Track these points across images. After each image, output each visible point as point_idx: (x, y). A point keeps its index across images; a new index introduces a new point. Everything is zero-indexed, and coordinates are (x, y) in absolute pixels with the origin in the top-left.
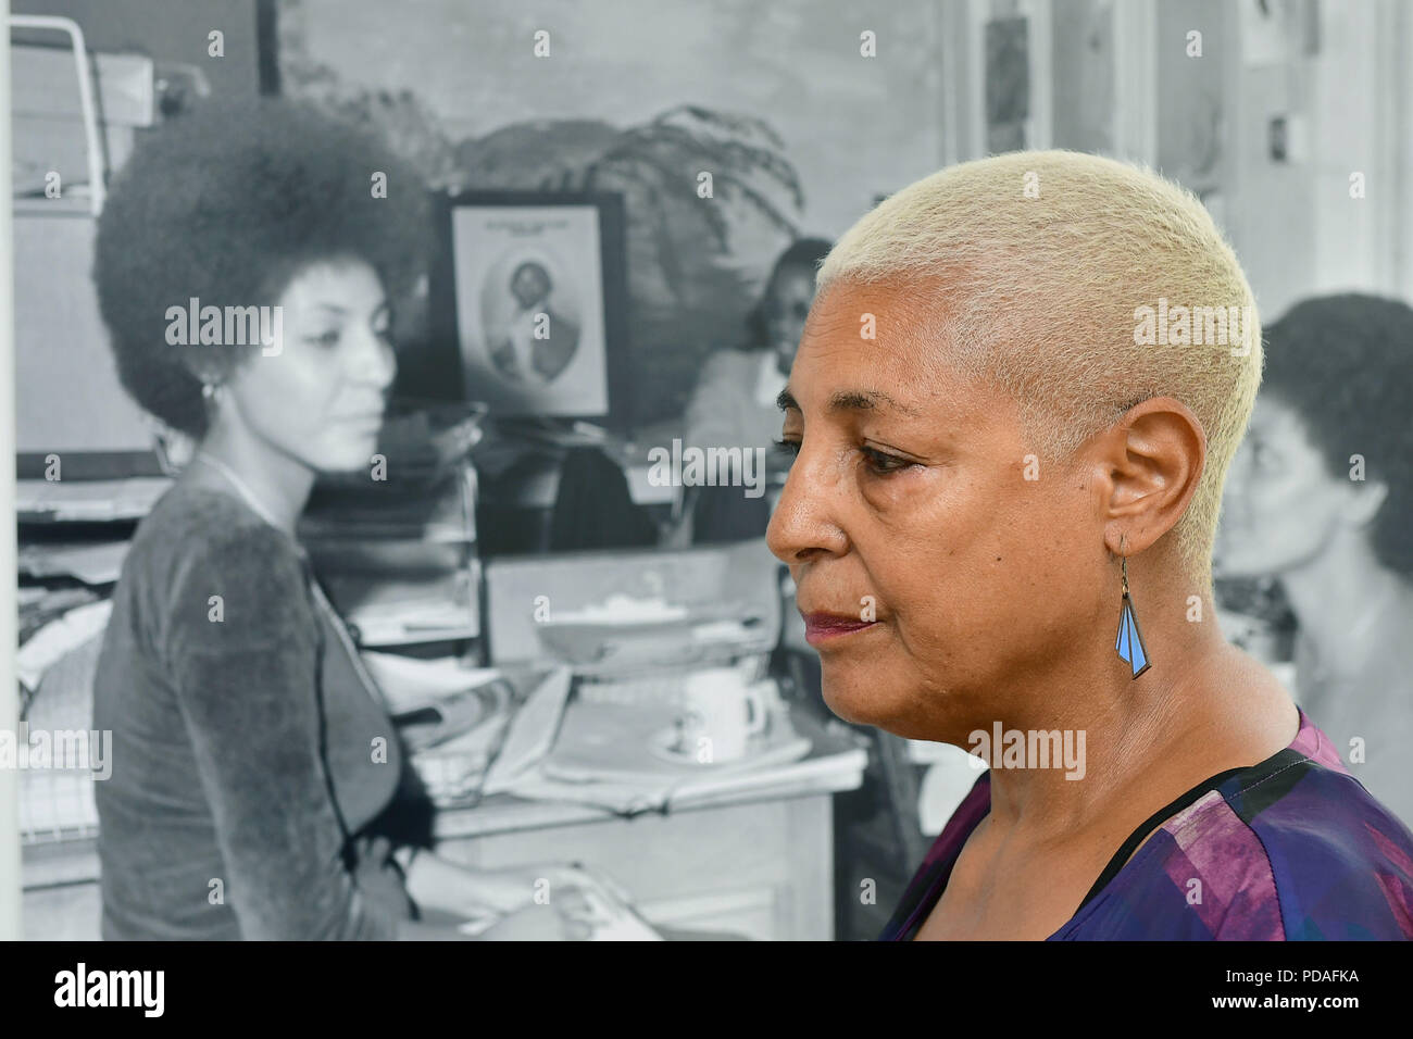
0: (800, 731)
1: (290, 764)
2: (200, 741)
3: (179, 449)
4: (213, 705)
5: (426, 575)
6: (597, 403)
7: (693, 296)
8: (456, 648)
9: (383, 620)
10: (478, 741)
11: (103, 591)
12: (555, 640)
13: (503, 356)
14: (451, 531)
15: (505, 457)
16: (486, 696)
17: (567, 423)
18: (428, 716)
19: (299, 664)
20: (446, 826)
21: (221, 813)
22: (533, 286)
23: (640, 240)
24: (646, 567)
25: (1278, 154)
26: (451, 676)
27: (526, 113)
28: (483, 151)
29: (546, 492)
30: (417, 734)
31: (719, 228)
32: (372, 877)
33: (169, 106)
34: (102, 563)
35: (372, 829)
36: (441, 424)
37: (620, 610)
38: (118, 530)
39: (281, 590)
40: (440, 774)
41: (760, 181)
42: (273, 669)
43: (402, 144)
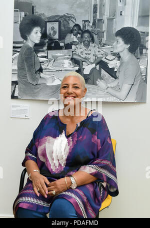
0: (73, 65)
1: (32, 65)
2: (25, 63)
3: (25, 41)
4: (26, 61)
5: (43, 51)
6: (58, 38)
7: (66, 29)
8: (45, 57)
9: (39, 55)
10: (47, 64)
11: (19, 52)
12: (53, 57)
13: (50, 34)
14: (45, 48)
15: (50, 42)
16: (47, 61)
17: (55, 39)
18: (43, 62)
19: (33, 58)
20: (43, 71)
21: (26, 69)
22: (53, 28)
23: (62, 25)
24: (61, 51)
25: (121, 15)
26: (45, 59)
27: (53, 15)
28: (50, 18)
29: (53, 45)
30: (42, 64)
31: (69, 23)
32: (38, 75)
33: (25, 15)
34: (19, 50)
35: (38, 71)
36: (45, 39)
37: (59, 54)
38: (20, 47)
39: (32, 52)
40: (43, 67)
41: (72, 19)
42: (31, 58)
43: (43, 17)
